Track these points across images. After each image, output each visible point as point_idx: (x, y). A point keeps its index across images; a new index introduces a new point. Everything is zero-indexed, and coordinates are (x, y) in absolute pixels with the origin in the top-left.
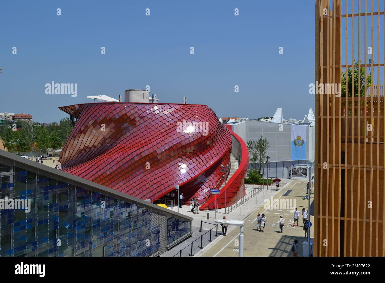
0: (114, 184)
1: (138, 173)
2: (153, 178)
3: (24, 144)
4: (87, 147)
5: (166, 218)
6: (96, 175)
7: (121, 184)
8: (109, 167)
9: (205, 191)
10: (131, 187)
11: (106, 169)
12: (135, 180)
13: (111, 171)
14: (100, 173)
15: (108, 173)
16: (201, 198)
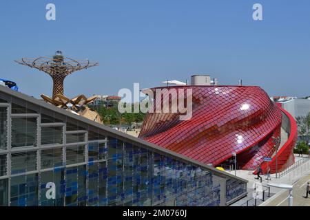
0: (183, 150)
1: (202, 142)
2: (214, 147)
3: (115, 119)
4: (162, 122)
5: (225, 180)
6: (169, 144)
7: (189, 151)
8: (179, 137)
9: (258, 158)
10: (196, 153)
11: (176, 138)
12: (199, 148)
13: (181, 140)
14: (172, 142)
15: (178, 142)
16: (255, 164)
